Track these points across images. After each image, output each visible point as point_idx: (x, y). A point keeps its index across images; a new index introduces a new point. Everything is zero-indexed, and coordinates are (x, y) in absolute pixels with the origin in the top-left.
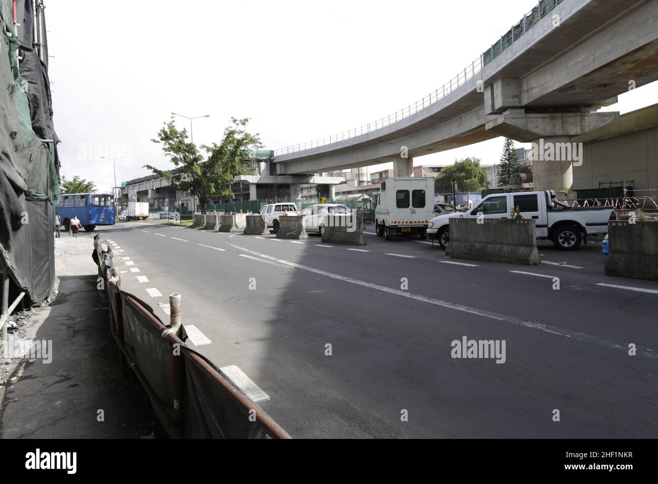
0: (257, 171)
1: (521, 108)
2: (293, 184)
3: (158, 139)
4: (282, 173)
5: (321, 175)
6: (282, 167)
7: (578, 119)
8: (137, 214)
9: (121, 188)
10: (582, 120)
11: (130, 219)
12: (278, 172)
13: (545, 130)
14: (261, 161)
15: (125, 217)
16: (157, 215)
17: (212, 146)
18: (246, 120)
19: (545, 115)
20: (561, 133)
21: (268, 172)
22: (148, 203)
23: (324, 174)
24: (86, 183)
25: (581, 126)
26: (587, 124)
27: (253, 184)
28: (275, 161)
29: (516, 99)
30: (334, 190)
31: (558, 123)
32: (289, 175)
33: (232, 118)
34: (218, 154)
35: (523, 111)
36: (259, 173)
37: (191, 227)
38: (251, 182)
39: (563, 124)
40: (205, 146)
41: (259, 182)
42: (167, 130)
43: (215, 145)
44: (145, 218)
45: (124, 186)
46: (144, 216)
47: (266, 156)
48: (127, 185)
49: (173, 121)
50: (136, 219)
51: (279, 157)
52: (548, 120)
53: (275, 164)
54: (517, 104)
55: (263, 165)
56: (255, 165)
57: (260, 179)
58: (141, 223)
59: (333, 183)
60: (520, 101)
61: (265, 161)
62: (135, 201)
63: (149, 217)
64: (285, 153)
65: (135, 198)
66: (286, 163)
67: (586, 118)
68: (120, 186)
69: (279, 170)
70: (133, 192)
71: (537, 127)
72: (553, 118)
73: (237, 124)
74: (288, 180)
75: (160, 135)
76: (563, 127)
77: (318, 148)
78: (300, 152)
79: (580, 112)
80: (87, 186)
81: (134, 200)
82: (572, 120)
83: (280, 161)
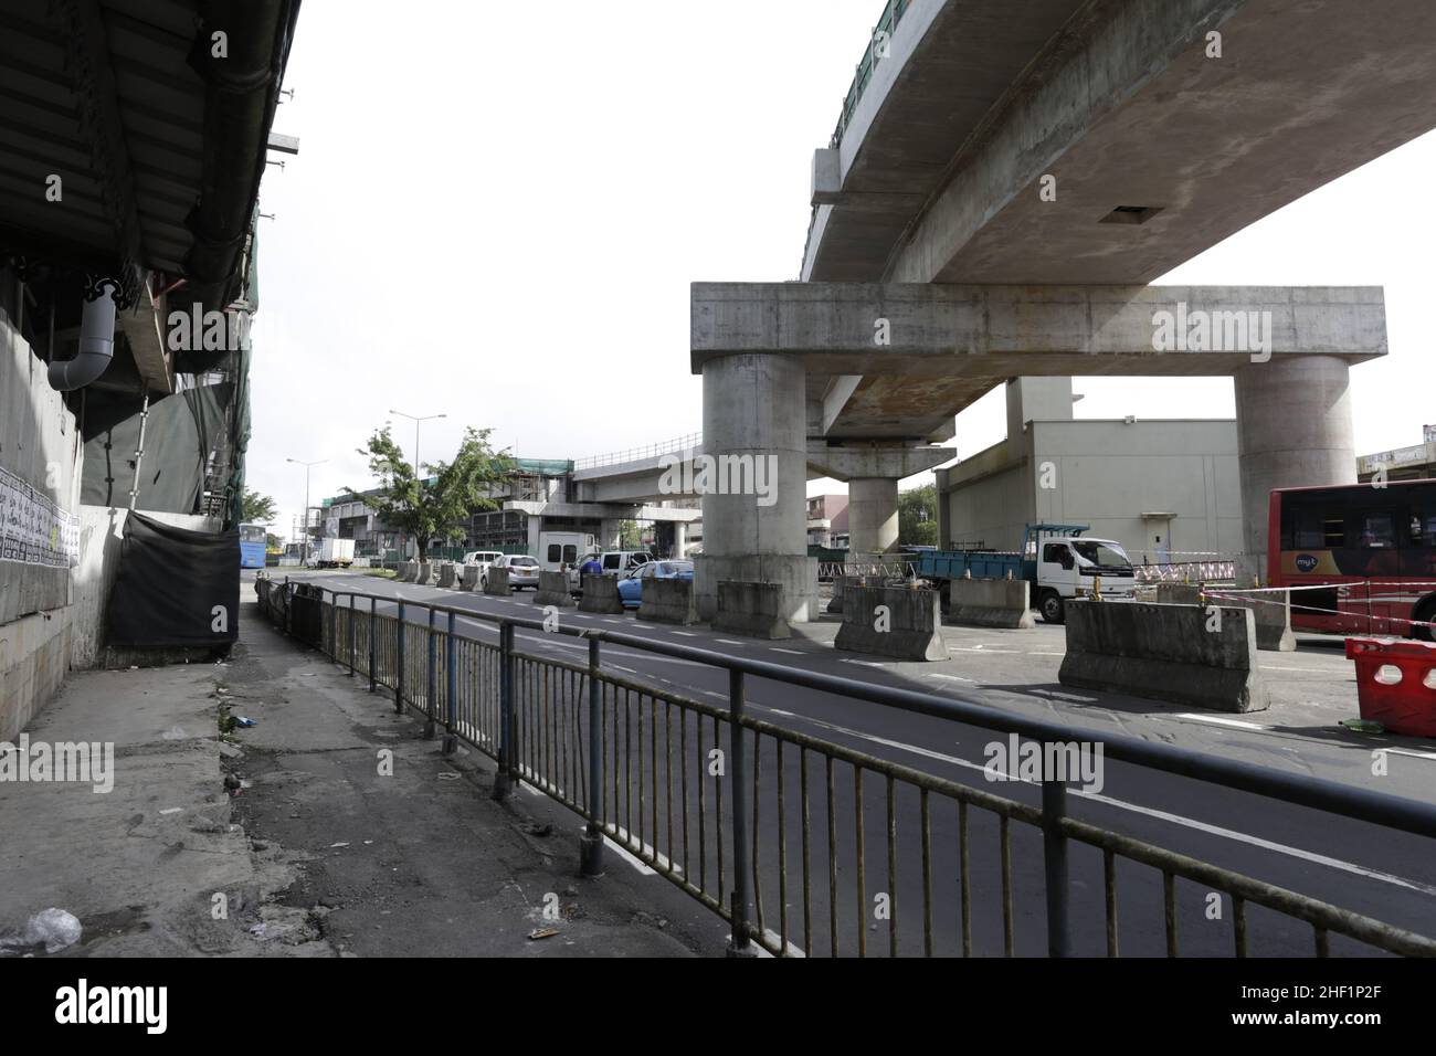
0: (543, 494)
1: (823, 438)
2: (605, 519)
3: (367, 449)
4: (587, 499)
5: (660, 505)
6: (587, 490)
7: (900, 456)
8: (335, 557)
9: (322, 509)
10: (904, 457)
11: (323, 565)
12: (580, 498)
13: (853, 469)
14: (552, 478)
15: (316, 562)
16: (366, 561)
17: (437, 465)
18: (488, 431)
19: (853, 450)
20: (874, 474)
21: (564, 497)
22: (353, 541)
23: (664, 503)
24: (259, 499)
25: (904, 465)
26: (911, 464)
27: (533, 516)
28: (575, 479)
29: (816, 428)
30: (682, 532)
31: (872, 461)
32: (599, 503)
33: (469, 428)
34: (447, 476)
35: (824, 443)
36: (547, 498)
37: (392, 579)
38: (530, 513)
39: (878, 461)
40: (427, 465)
41: (545, 513)
42: (379, 438)
43: (442, 463)
44: (346, 565)
45: (328, 505)
46: (346, 561)
47: (560, 468)
48: (332, 505)
49: (389, 428)
50: (333, 565)
51: (581, 472)
52: (857, 457)
53: (576, 483)
54: (817, 434)
55: (554, 485)
56: (541, 484)
57: (546, 508)
58: (338, 572)
59: (681, 519)
60: (821, 429)
61: (558, 478)
62: (335, 537)
63: (355, 564)
64: (590, 465)
65: (336, 531)
66: (593, 484)
67: (910, 455)
68: (321, 506)
69: (581, 494)
70: (333, 524)
71: (842, 465)
72: (864, 454)
73: (476, 437)
74: (597, 513)
75: (370, 444)
76: (878, 467)
77: (638, 462)
78: (612, 467)
79: (904, 446)
80: (261, 504)
81: (334, 534)
82: (890, 457)
83: (582, 478)
